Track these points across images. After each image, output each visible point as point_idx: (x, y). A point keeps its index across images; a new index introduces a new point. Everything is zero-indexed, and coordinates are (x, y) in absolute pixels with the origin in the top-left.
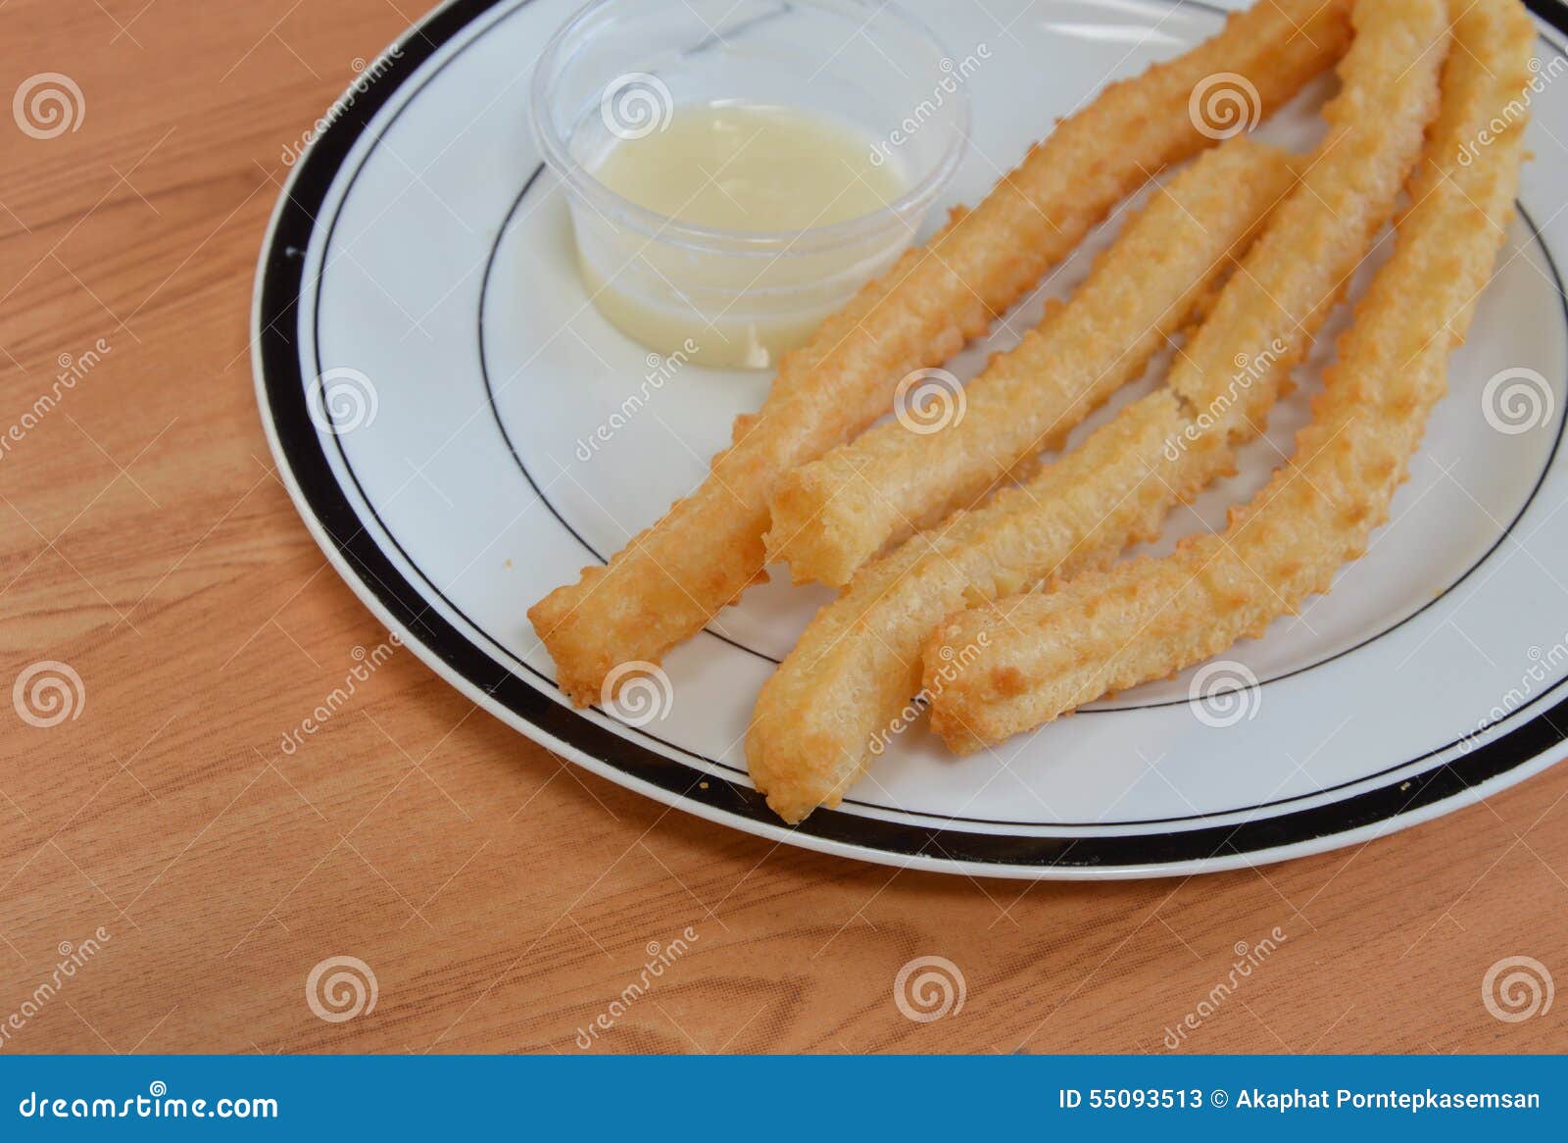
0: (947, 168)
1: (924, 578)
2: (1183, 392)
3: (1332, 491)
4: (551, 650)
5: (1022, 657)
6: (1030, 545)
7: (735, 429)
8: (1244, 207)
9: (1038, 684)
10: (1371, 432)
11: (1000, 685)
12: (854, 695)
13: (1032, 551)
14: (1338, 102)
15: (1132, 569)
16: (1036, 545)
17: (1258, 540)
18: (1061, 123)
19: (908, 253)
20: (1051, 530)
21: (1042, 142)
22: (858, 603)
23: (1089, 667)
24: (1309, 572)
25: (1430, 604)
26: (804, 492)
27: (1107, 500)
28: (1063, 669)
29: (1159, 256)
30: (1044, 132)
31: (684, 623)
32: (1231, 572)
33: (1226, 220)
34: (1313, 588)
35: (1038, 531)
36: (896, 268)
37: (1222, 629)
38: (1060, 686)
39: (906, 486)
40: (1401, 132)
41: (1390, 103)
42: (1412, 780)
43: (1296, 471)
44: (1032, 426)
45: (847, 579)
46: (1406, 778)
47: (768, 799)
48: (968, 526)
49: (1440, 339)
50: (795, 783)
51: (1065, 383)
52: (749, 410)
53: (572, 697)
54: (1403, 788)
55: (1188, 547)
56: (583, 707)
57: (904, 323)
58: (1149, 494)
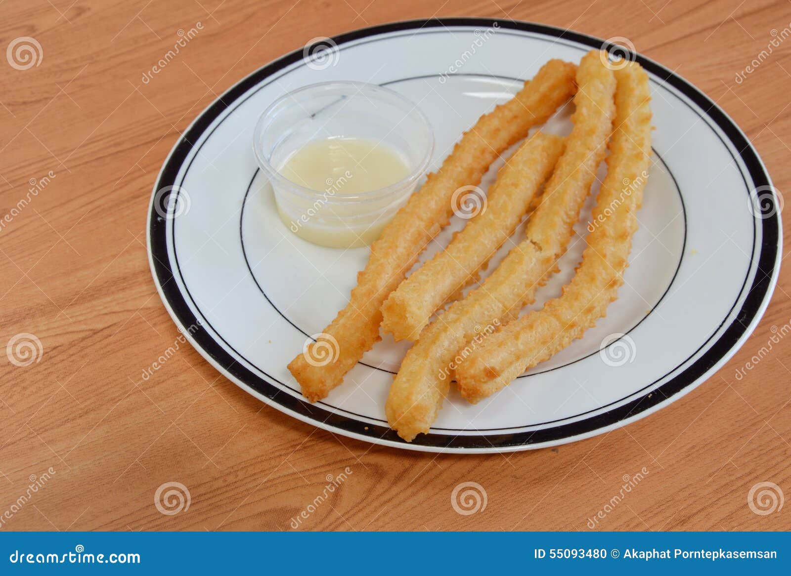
0: (427, 161)
1: (448, 333)
2: (534, 240)
3: (602, 275)
4: (299, 380)
5: (493, 361)
6: (486, 313)
7: (358, 278)
8: (545, 161)
9: (502, 371)
10: (612, 249)
11: (489, 375)
12: (429, 386)
13: (488, 315)
14: (576, 113)
15: (528, 317)
16: (489, 312)
17: (576, 299)
18: (465, 134)
19: (413, 195)
20: (493, 305)
21: (459, 142)
22: (423, 347)
23: (520, 361)
24: (597, 309)
25: (645, 318)
26: (397, 305)
27: (513, 290)
28: (511, 363)
29: (515, 185)
30: (459, 138)
31: (352, 362)
32: (568, 314)
33: (539, 167)
34: (600, 315)
35: (488, 306)
36: (409, 202)
37: (567, 337)
38: (510, 370)
39: (433, 294)
40: (603, 124)
41: (598, 113)
42: (652, 393)
43: (584, 268)
44: (475, 261)
45: (418, 338)
46: (650, 392)
47: (398, 433)
48: (460, 308)
49: (633, 207)
50: (410, 426)
51: (486, 242)
52: (362, 269)
53: (309, 399)
54: (649, 397)
55: (549, 305)
56: (315, 402)
57: (417, 225)
58: (528, 285)
